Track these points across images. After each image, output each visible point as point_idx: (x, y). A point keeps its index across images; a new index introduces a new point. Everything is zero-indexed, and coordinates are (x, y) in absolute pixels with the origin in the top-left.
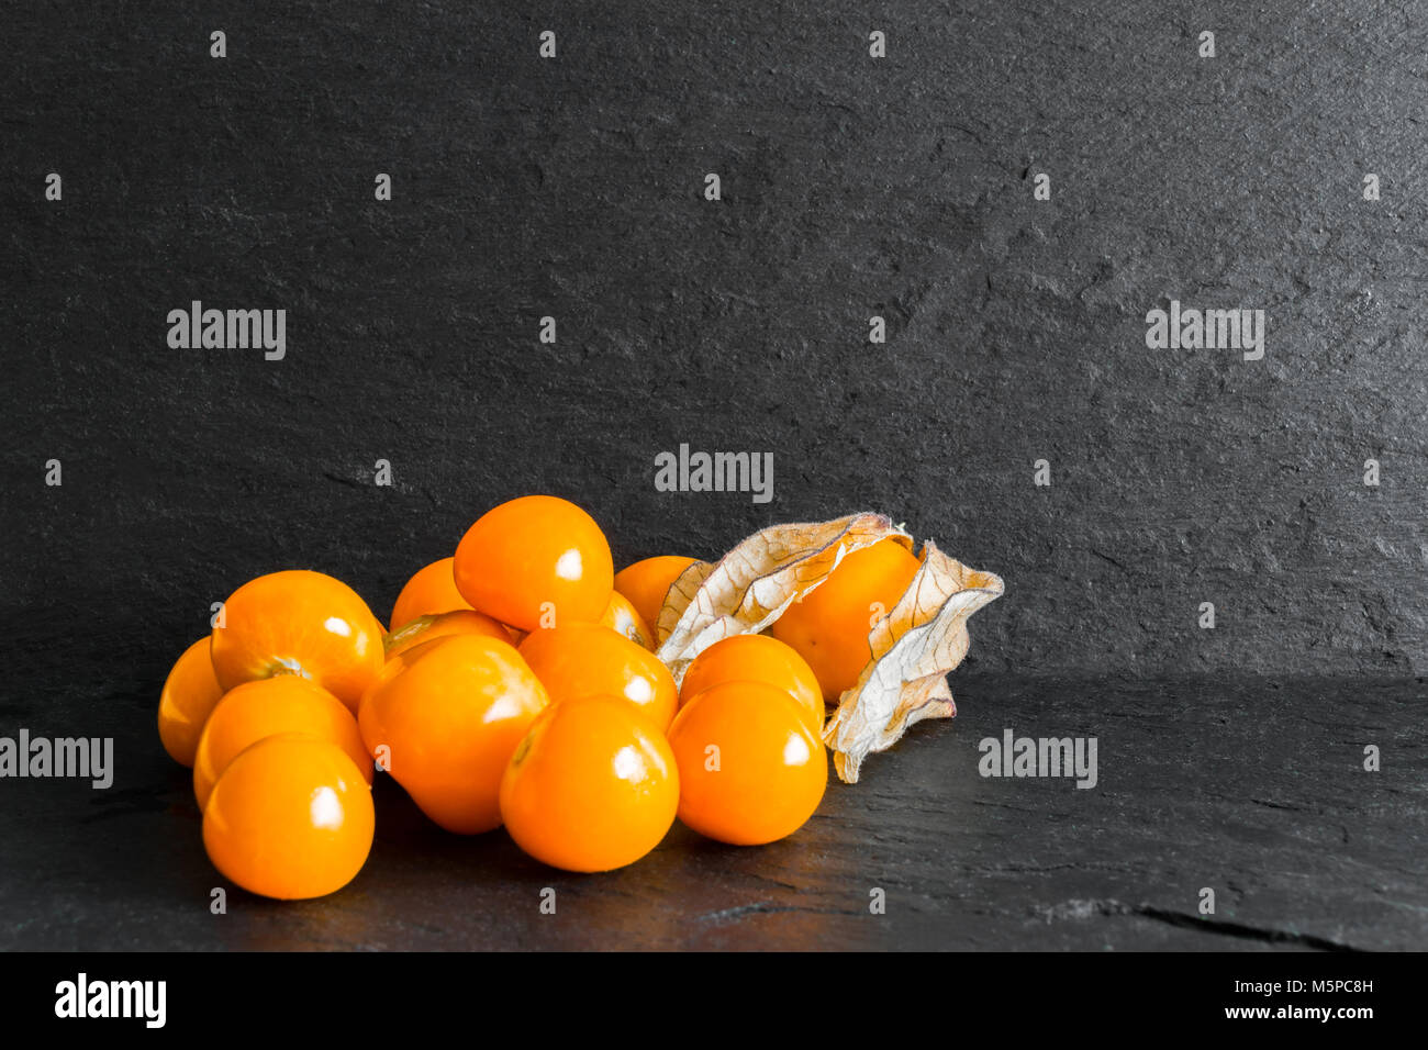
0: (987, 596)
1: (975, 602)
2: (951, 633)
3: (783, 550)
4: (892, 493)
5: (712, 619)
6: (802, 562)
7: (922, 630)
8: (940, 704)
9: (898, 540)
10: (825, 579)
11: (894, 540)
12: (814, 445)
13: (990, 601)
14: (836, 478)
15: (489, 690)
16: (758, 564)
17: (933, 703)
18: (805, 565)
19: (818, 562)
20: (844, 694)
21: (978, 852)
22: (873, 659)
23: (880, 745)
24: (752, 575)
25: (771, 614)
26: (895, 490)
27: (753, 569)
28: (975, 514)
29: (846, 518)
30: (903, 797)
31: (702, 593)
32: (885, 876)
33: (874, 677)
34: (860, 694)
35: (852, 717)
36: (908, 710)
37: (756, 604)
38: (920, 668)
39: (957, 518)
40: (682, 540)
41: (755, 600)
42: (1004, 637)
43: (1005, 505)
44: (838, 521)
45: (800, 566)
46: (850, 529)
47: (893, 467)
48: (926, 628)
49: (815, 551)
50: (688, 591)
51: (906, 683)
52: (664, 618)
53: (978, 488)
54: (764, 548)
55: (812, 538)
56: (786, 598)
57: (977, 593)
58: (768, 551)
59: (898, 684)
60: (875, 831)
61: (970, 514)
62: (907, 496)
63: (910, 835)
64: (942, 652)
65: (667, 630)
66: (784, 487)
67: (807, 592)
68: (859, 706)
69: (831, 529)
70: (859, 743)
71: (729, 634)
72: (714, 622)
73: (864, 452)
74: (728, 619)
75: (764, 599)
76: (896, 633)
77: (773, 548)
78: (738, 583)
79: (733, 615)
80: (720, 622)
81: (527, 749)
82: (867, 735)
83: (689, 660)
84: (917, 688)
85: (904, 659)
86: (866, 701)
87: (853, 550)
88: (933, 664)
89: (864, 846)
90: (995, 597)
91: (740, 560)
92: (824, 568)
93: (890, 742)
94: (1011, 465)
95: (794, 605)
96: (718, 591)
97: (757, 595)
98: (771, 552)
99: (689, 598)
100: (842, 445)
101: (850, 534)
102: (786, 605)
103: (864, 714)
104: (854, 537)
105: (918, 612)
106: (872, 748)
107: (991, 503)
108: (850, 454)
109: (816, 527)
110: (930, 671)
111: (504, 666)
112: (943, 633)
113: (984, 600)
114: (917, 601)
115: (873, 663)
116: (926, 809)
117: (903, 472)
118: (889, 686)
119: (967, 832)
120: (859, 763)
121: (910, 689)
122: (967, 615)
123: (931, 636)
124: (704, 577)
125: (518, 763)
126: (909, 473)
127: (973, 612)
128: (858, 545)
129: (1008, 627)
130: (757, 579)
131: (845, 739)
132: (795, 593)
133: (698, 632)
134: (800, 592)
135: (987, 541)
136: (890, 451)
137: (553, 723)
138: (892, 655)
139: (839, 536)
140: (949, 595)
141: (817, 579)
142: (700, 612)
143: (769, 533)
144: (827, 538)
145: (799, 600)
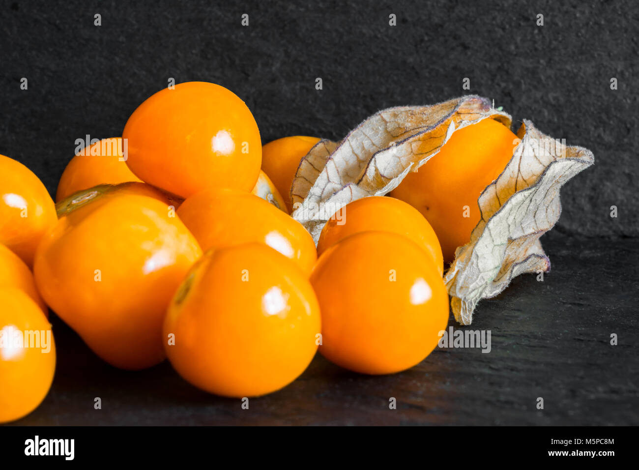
0: (580, 165)
1: (570, 170)
2: (549, 198)
3: (400, 128)
4: (490, 82)
5: (339, 186)
6: (417, 137)
7: (526, 193)
8: (539, 259)
9: (499, 119)
10: (438, 151)
11: (495, 119)
12: (422, 41)
13: (581, 169)
14: (441, 70)
15: (147, 246)
16: (378, 140)
17: (533, 258)
18: (419, 140)
19: (431, 137)
20: (458, 249)
21: (582, 378)
22: (483, 219)
23: (490, 293)
24: (373, 149)
25: (392, 181)
26: (493, 80)
27: (373, 144)
28: (562, 100)
29: (454, 101)
30: (511, 335)
31: (330, 165)
32: (502, 398)
33: (486, 234)
34: (474, 248)
35: (467, 268)
36: (513, 264)
37: (378, 175)
38: (522, 228)
39: (546, 103)
40: (307, 126)
41: (376, 170)
42: (587, 207)
43: (588, 92)
44: (447, 103)
45: (415, 141)
46: (458, 110)
47: (491, 60)
48: (530, 191)
49: (429, 127)
50: (316, 164)
51: (511, 240)
52: (297, 186)
53: (564, 77)
54: (383, 127)
55: (424, 117)
56: (404, 169)
57: (572, 162)
58: (386, 129)
59: (504, 240)
60: (489, 362)
61: (558, 100)
62: (503, 85)
63: (519, 365)
64: (541, 215)
65: (300, 196)
66: (395, 78)
67: (422, 163)
68: (473, 259)
69: (442, 109)
70: (473, 290)
71: (355, 199)
72: (342, 189)
73: (465, 47)
74: (353, 187)
75: (385, 169)
76: (502, 196)
77: (390, 127)
78: (361, 156)
79: (358, 184)
80: (347, 189)
81: (187, 290)
82: (480, 284)
83: (322, 222)
84: (519, 246)
85: (511, 218)
86: (479, 254)
87: (461, 127)
88: (533, 224)
89: (481, 375)
90: (586, 166)
91: (362, 136)
92: (436, 142)
93: (498, 291)
94: (593, 57)
95: (411, 174)
96: (345, 163)
97: (378, 166)
98: (389, 129)
99: (317, 170)
100: (446, 41)
101: (458, 114)
102: (404, 174)
103: (477, 266)
104: (462, 116)
105: (520, 179)
106: (484, 296)
107: (577, 91)
108: (453, 49)
109: (428, 109)
110: (532, 231)
111: (161, 223)
112: (543, 196)
113: (577, 168)
114: (519, 170)
115: (482, 223)
116: (532, 344)
117: (500, 64)
118: (498, 241)
119: (570, 362)
120: (473, 308)
121: (514, 246)
122: (563, 182)
123: (533, 199)
124: (330, 153)
125: (179, 302)
126: (505, 65)
127: (568, 179)
128: (466, 122)
129: (591, 199)
130: (379, 152)
131: (461, 288)
132: (412, 164)
133: (328, 197)
134: (417, 162)
135: (573, 124)
136: (489, 45)
137: (210, 268)
138: (501, 214)
139: (449, 115)
140: (547, 164)
141: (430, 152)
142: (329, 181)
143: (386, 114)
144: (438, 117)
145: (416, 170)
